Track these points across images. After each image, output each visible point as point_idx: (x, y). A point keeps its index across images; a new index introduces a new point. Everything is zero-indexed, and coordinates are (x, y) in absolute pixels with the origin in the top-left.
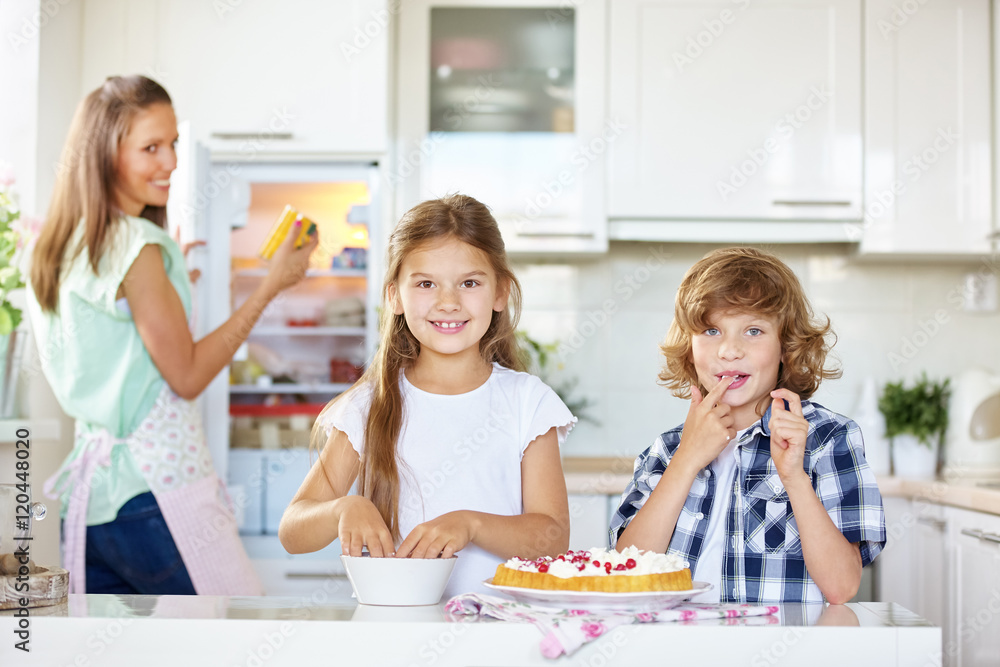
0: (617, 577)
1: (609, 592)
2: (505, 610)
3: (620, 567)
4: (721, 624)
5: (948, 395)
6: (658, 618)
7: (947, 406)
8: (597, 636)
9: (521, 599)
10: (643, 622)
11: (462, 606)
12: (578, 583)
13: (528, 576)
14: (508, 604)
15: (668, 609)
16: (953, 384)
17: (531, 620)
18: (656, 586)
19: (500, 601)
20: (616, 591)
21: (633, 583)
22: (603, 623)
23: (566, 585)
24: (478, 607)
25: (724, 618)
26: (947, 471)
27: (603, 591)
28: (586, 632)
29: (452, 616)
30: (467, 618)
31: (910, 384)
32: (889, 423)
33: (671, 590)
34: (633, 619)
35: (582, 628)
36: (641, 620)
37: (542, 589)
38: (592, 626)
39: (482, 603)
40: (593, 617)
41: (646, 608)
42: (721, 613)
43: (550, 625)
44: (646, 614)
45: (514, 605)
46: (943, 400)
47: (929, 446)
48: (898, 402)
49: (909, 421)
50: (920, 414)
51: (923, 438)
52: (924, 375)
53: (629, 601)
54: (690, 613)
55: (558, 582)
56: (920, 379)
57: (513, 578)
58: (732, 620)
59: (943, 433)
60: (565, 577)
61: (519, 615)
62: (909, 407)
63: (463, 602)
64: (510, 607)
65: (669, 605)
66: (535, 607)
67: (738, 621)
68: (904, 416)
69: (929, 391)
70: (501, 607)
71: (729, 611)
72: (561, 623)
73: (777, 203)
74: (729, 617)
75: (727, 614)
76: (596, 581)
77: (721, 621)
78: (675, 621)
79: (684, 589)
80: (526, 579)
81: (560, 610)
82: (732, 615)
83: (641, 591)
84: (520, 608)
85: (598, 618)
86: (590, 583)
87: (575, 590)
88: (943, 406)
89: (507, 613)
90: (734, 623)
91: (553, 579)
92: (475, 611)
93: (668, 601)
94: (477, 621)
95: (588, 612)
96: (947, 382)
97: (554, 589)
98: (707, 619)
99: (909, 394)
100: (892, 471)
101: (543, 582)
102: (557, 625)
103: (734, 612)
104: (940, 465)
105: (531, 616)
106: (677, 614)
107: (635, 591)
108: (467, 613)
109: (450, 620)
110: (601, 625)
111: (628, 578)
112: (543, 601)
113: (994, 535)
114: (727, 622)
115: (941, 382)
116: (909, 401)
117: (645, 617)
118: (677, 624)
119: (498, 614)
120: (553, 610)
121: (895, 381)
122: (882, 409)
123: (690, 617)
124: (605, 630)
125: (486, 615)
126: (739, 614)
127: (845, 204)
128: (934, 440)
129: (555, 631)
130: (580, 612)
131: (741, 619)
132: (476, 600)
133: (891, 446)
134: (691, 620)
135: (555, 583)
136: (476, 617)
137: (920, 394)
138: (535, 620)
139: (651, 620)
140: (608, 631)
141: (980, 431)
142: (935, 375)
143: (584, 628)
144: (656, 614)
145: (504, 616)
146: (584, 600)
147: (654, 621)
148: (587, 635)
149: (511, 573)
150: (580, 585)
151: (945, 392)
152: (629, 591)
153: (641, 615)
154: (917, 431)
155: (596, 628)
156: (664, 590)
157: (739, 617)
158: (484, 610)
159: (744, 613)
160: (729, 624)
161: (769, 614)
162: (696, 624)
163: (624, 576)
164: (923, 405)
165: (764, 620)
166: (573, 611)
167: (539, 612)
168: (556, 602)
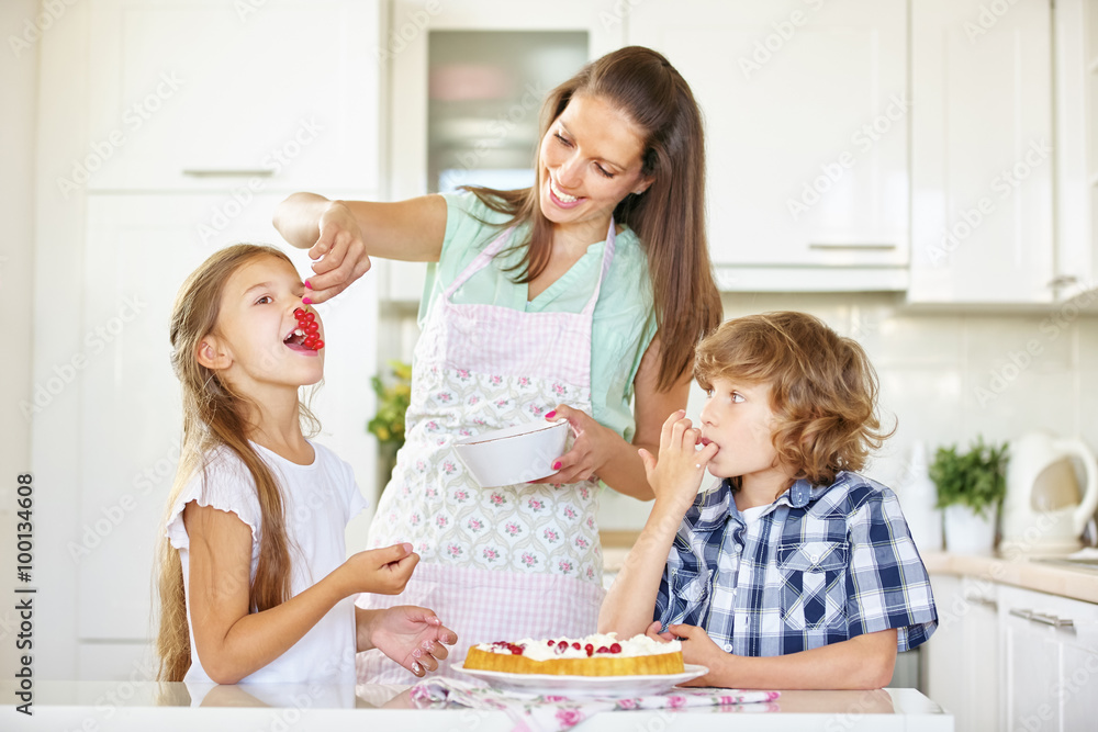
0: (598, 660)
1: (588, 675)
2: (474, 696)
3: (603, 650)
4: (714, 711)
5: (1007, 460)
6: (643, 704)
7: (1004, 473)
8: (574, 724)
9: (494, 684)
10: (626, 709)
11: (428, 692)
12: (553, 666)
13: (501, 659)
14: (477, 690)
15: (657, 694)
16: (1013, 448)
17: (501, 707)
18: (643, 669)
19: (469, 686)
20: (597, 675)
21: (617, 666)
22: (580, 710)
23: (542, 668)
24: (446, 693)
25: (717, 705)
26: (1005, 545)
27: (582, 675)
28: (561, 720)
29: (418, 704)
30: (433, 705)
31: (964, 450)
32: (940, 493)
33: (659, 673)
34: (613, 706)
35: (557, 716)
36: (622, 707)
37: (515, 672)
38: (568, 713)
39: (449, 688)
40: (570, 703)
41: (629, 694)
42: (714, 699)
43: (521, 712)
44: (628, 701)
45: (484, 691)
46: (1001, 466)
47: (985, 517)
48: (950, 468)
49: (962, 489)
50: (974, 483)
51: (978, 509)
52: (980, 438)
53: (611, 686)
54: (679, 699)
55: (533, 664)
56: (976, 443)
57: (486, 660)
58: (726, 707)
59: (1001, 503)
60: (541, 660)
61: (489, 701)
62: (963, 475)
63: (429, 687)
64: (480, 692)
65: (658, 690)
66: (507, 693)
67: (734, 708)
68: (958, 484)
69: (986, 457)
70: (469, 693)
71: (723, 698)
72: (534, 710)
73: (814, 247)
74: (723, 704)
75: (720, 700)
76: (575, 664)
77: (713, 708)
78: (662, 708)
79: (674, 673)
80: (500, 661)
81: (535, 696)
82: (726, 702)
83: (626, 674)
84: (492, 694)
85: (575, 704)
86: (568, 666)
87: (552, 674)
88: (1001, 474)
89: (476, 700)
90: (729, 710)
91: (528, 661)
92: (442, 697)
93: (656, 686)
94: (445, 708)
95: (566, 698)
96: (1005, 447)
97: (528, 673)
98: (698, 706)
99: (963, 460)
100: (944, 546)
101: (516, 665)
102: (529, 712)
103: (729, 698)
104: (998, 539)
105: (502, 703)
106: (664, 701)
107: (619, 674)
108: (434, 699)
109: (415, 707)
110: (578, 713)
111: (611, 661)
112: (519, 686)
113: (1044, 616)
114: (720, 709)
115: (999, 447)
116: (962, 467)
117: (628, 704)
118: (664, 711)
119: (466, 700)
120: (527, 697)
121: (947, 445)
122: (932, 477)
123: (678, 703)
124: (582, 718)
125: (454, 702)
126: (734, 700)
127: (889, 248)
128: (991, 511)
129: (527, 719)
130: (557, 699)
131: (737, 706)
132: (443, 685)
133: (943, 519)
134: (680, 706)
135: (530, 667)
136: (443, 704)
137: (976, 461)
138: (505, 707)
139: (634, 706)
140: (585, 719)
141: (1042, 501)
142: (993, 439)
143: (559, 716)
144: (640, 700)
145: (473, 703)
146: (562, 685)
147: (638, 708)
148: (562, 724)
149: (483, 656)
150: (557, 668)
151: (1003, 458)
152: (612, 674)
153: (623, 702)
154: (970, 501)
155: (572, 715)
156: (650, 674)
157: (735, 704)
158: (451, 696)
159: (740, 699)
160: (724, 711)
161: (769, 701)
162: (685, 711)
163: (606, 659)
164: (978, 472)
165: (763, 707)
166: (549, 698)
167: (511, 698)
168: (533, 687)
